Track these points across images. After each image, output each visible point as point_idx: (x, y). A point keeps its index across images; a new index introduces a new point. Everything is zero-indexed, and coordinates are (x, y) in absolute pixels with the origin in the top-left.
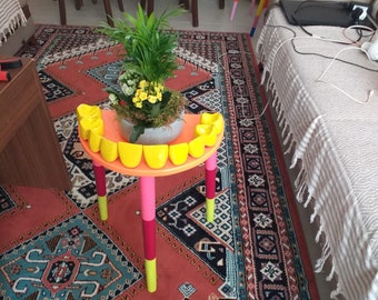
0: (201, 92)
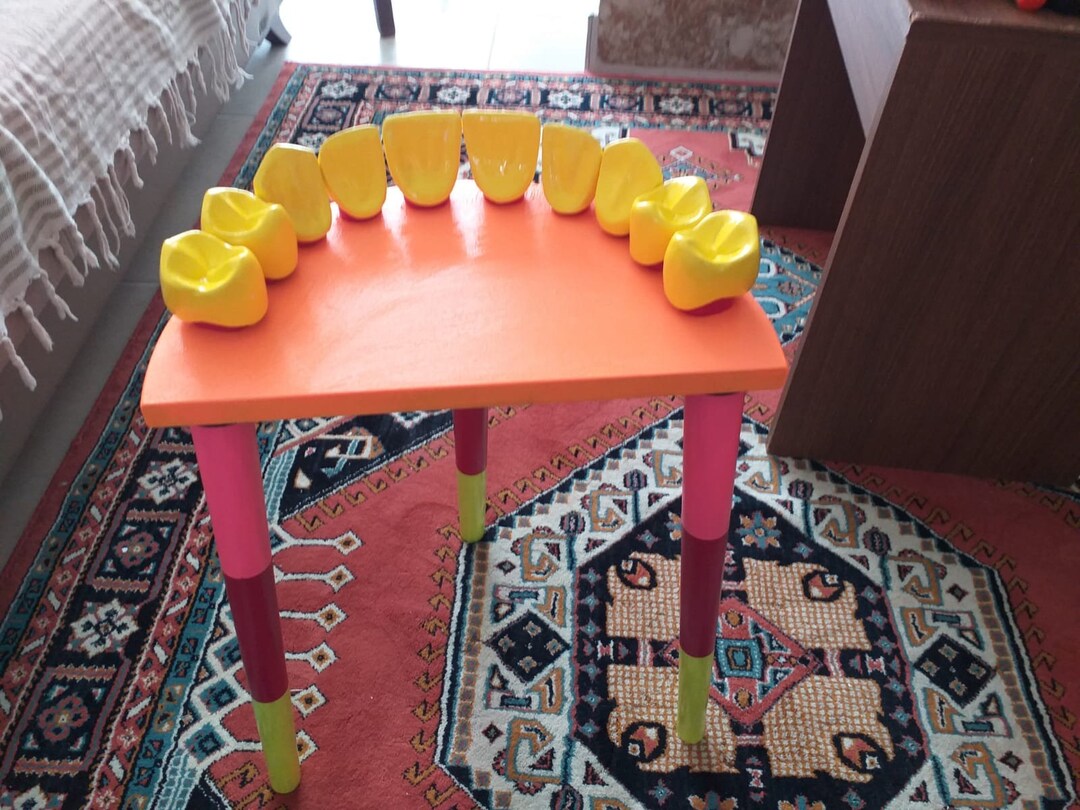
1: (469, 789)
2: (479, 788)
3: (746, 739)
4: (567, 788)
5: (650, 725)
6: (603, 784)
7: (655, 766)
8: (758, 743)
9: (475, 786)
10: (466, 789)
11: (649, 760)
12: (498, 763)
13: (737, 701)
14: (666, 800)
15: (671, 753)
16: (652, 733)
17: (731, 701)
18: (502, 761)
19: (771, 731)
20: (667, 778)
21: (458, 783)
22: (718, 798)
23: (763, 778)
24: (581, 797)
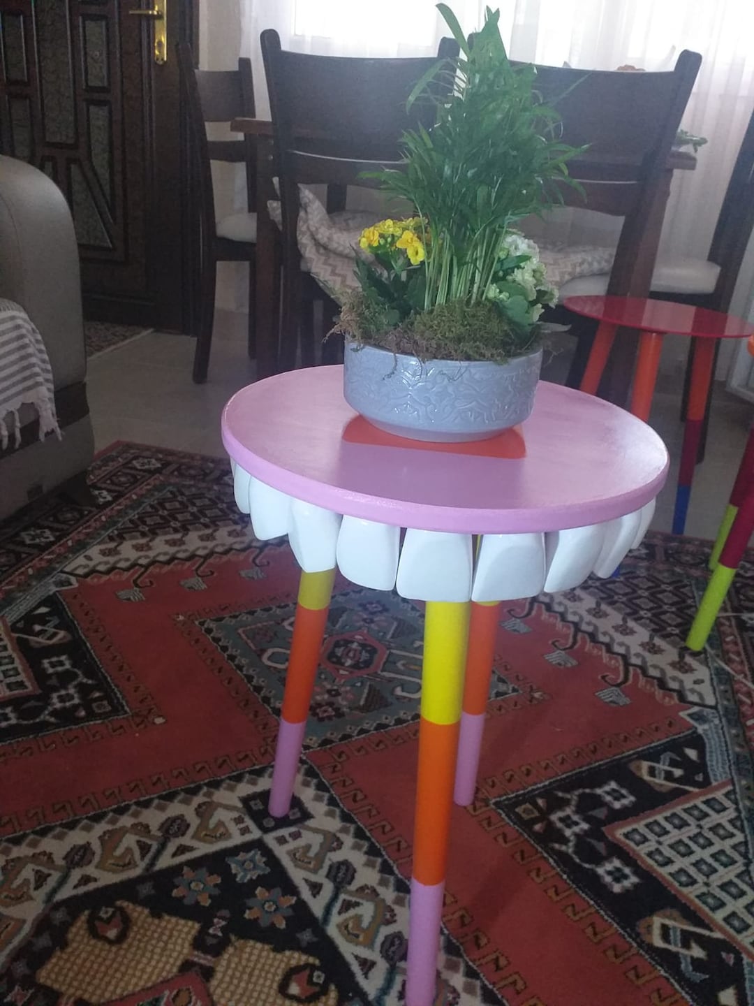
0: (649, 800)
1: (483, 982)
2: (474, 980)
3: (204, 960)
4: (391, 963)
5: (293, 998)
6: (357, 957)
7: (303, 959)
8: (196, 953)
9: (478, 983)
10: (486, 982)
11: (307, 965)
12: (454, 998)
13: (191, 998)
14: (304, 930)
15: (283, 965)
16: (294, 989)
17: (196, 1000)
18: (450, 998)
19: (176, 959)
20: (296, 946)
21: (495, 989)
22: (260, 921)
23: (212, 924)
24: (381, 952)
